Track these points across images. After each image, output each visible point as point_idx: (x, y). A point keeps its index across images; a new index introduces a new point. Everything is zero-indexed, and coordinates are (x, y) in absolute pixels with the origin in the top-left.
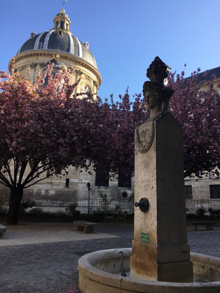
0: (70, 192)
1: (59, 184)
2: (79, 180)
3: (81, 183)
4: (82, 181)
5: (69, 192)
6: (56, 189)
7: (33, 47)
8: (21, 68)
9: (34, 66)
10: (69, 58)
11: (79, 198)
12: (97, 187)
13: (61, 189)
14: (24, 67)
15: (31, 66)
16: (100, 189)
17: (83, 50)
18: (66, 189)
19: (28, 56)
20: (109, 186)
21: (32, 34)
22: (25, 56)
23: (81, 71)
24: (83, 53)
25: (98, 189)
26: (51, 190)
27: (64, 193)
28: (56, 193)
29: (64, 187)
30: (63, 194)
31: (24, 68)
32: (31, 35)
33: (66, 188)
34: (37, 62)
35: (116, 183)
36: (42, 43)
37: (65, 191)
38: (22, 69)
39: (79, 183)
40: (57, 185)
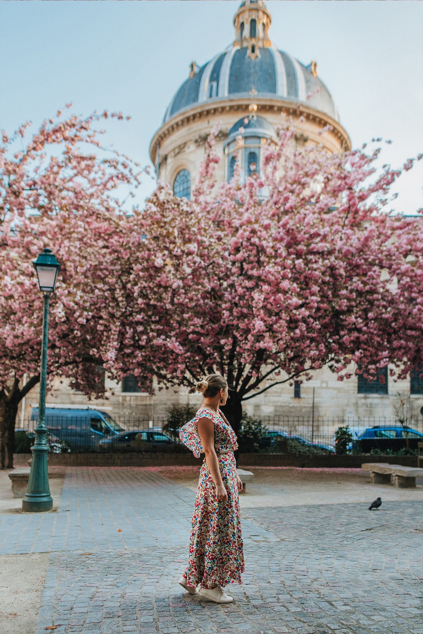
0: (305, 407)
1: (281, 393)
2: (322, 382)
3: (327, 388)
4: (327, 384)
5: (301, 408)
6: (275, 402)
7: (197, 96)
8: (177, 151)
9: (203, 140)
10: (276, 109)
11: (325, 419)
12: (362, 395)
13: (286, 402)
14: (182, 146)
15: (196, 141)
16: (369, 401)
17: (307, 81)
18: (296, 403)
19: (188, 119)
20: (389, 392)
21: (192, 66)
22: (183, 121)
23: (306, 134)
24: (308, 88)
25: (363, 401)
26: (265, 405)
27: (291, 410)
28: (276, 411)
29: (291, 398)
30: (290, 412)
31: (181, 148)
32: (188, 70)
33: (297, 400)
34: (208, 131)
35: (405, 385)
36: (215, 84)
37: (293, 407)
38: (179, 153)
39: (321, 388)
40: (276, 395)
